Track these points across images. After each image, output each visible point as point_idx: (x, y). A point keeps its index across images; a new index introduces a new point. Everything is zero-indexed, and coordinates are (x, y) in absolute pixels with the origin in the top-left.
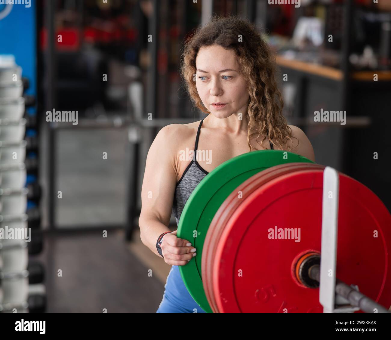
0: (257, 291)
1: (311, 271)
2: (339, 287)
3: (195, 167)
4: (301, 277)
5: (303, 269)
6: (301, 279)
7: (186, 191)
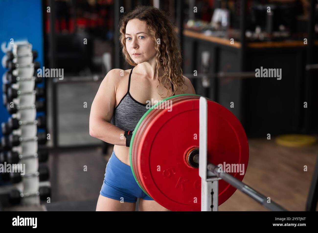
0: (164, 171)
1: (195, 158)
2: (209, 166)
3: (128, 97)
4: (189, 162)
5: (190, 157)
6: (189, 163)
7: (122, 111)
